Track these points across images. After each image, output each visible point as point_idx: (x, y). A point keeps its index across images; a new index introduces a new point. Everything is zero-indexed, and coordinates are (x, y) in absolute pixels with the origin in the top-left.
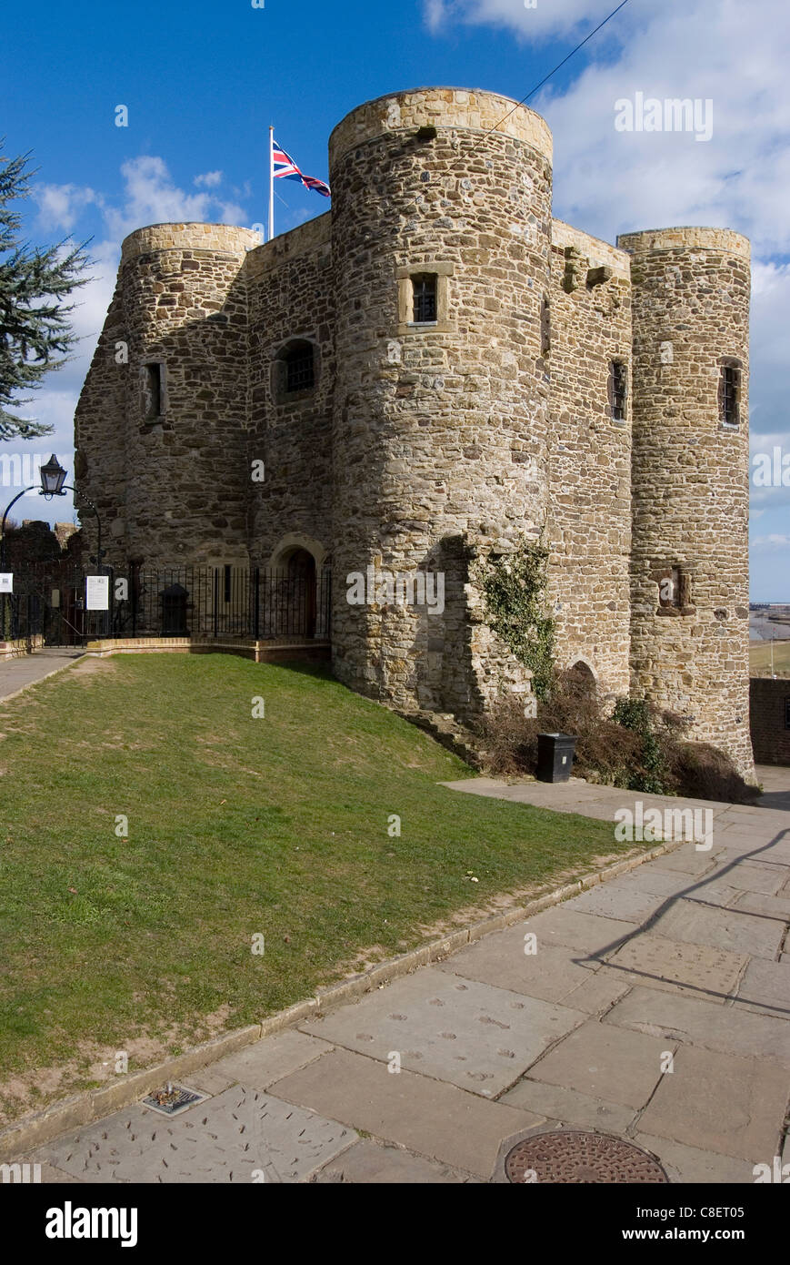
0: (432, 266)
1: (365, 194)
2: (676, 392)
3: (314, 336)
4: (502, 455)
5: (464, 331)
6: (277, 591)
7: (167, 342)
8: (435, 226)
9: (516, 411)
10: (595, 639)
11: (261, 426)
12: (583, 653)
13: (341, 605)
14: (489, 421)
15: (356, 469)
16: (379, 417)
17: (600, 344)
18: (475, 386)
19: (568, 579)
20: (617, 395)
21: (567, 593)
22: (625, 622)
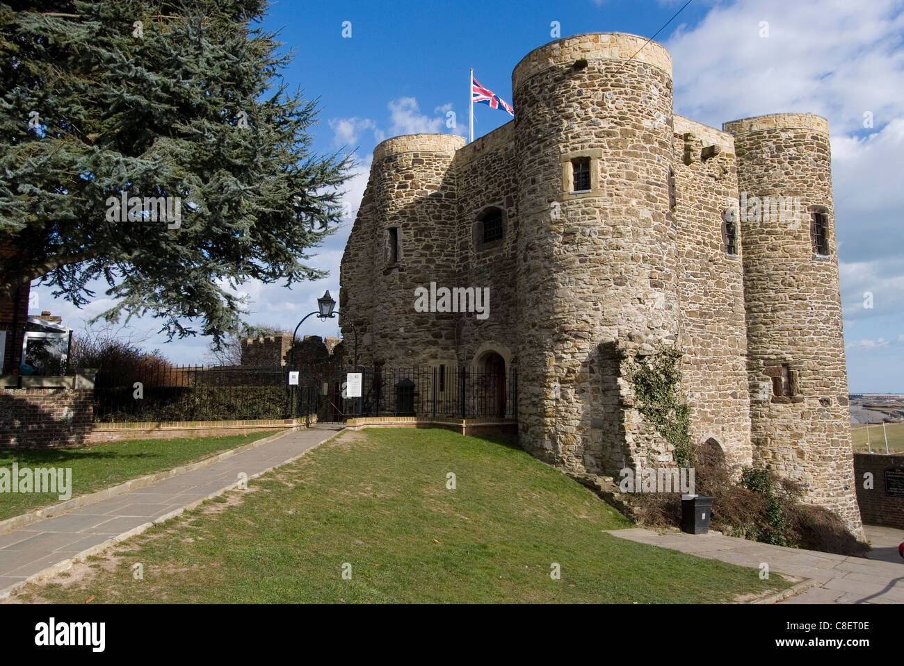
0: (587, 152)
1: (537, 107)
2: (776, 233)
3: (502, 204)
4: (643, 282)
5: (611, 195)
6: (478, 383)
7: (402, 213)
8: (588, 125)
9: (652, 250)
10: (722, 420)
11: (465, 267)
12: (713, 431)
13: (525, 393)
14: (632, 258)
15: (534, 295)
16: (549, 258)
17: (713, 200)
18: (621, 233)
19: (698, 374)
20: (729, 236)
21: (698, 385)
22: (746, 407)
